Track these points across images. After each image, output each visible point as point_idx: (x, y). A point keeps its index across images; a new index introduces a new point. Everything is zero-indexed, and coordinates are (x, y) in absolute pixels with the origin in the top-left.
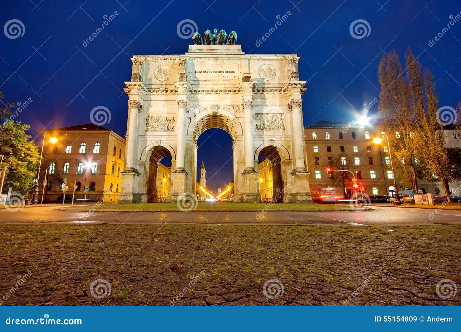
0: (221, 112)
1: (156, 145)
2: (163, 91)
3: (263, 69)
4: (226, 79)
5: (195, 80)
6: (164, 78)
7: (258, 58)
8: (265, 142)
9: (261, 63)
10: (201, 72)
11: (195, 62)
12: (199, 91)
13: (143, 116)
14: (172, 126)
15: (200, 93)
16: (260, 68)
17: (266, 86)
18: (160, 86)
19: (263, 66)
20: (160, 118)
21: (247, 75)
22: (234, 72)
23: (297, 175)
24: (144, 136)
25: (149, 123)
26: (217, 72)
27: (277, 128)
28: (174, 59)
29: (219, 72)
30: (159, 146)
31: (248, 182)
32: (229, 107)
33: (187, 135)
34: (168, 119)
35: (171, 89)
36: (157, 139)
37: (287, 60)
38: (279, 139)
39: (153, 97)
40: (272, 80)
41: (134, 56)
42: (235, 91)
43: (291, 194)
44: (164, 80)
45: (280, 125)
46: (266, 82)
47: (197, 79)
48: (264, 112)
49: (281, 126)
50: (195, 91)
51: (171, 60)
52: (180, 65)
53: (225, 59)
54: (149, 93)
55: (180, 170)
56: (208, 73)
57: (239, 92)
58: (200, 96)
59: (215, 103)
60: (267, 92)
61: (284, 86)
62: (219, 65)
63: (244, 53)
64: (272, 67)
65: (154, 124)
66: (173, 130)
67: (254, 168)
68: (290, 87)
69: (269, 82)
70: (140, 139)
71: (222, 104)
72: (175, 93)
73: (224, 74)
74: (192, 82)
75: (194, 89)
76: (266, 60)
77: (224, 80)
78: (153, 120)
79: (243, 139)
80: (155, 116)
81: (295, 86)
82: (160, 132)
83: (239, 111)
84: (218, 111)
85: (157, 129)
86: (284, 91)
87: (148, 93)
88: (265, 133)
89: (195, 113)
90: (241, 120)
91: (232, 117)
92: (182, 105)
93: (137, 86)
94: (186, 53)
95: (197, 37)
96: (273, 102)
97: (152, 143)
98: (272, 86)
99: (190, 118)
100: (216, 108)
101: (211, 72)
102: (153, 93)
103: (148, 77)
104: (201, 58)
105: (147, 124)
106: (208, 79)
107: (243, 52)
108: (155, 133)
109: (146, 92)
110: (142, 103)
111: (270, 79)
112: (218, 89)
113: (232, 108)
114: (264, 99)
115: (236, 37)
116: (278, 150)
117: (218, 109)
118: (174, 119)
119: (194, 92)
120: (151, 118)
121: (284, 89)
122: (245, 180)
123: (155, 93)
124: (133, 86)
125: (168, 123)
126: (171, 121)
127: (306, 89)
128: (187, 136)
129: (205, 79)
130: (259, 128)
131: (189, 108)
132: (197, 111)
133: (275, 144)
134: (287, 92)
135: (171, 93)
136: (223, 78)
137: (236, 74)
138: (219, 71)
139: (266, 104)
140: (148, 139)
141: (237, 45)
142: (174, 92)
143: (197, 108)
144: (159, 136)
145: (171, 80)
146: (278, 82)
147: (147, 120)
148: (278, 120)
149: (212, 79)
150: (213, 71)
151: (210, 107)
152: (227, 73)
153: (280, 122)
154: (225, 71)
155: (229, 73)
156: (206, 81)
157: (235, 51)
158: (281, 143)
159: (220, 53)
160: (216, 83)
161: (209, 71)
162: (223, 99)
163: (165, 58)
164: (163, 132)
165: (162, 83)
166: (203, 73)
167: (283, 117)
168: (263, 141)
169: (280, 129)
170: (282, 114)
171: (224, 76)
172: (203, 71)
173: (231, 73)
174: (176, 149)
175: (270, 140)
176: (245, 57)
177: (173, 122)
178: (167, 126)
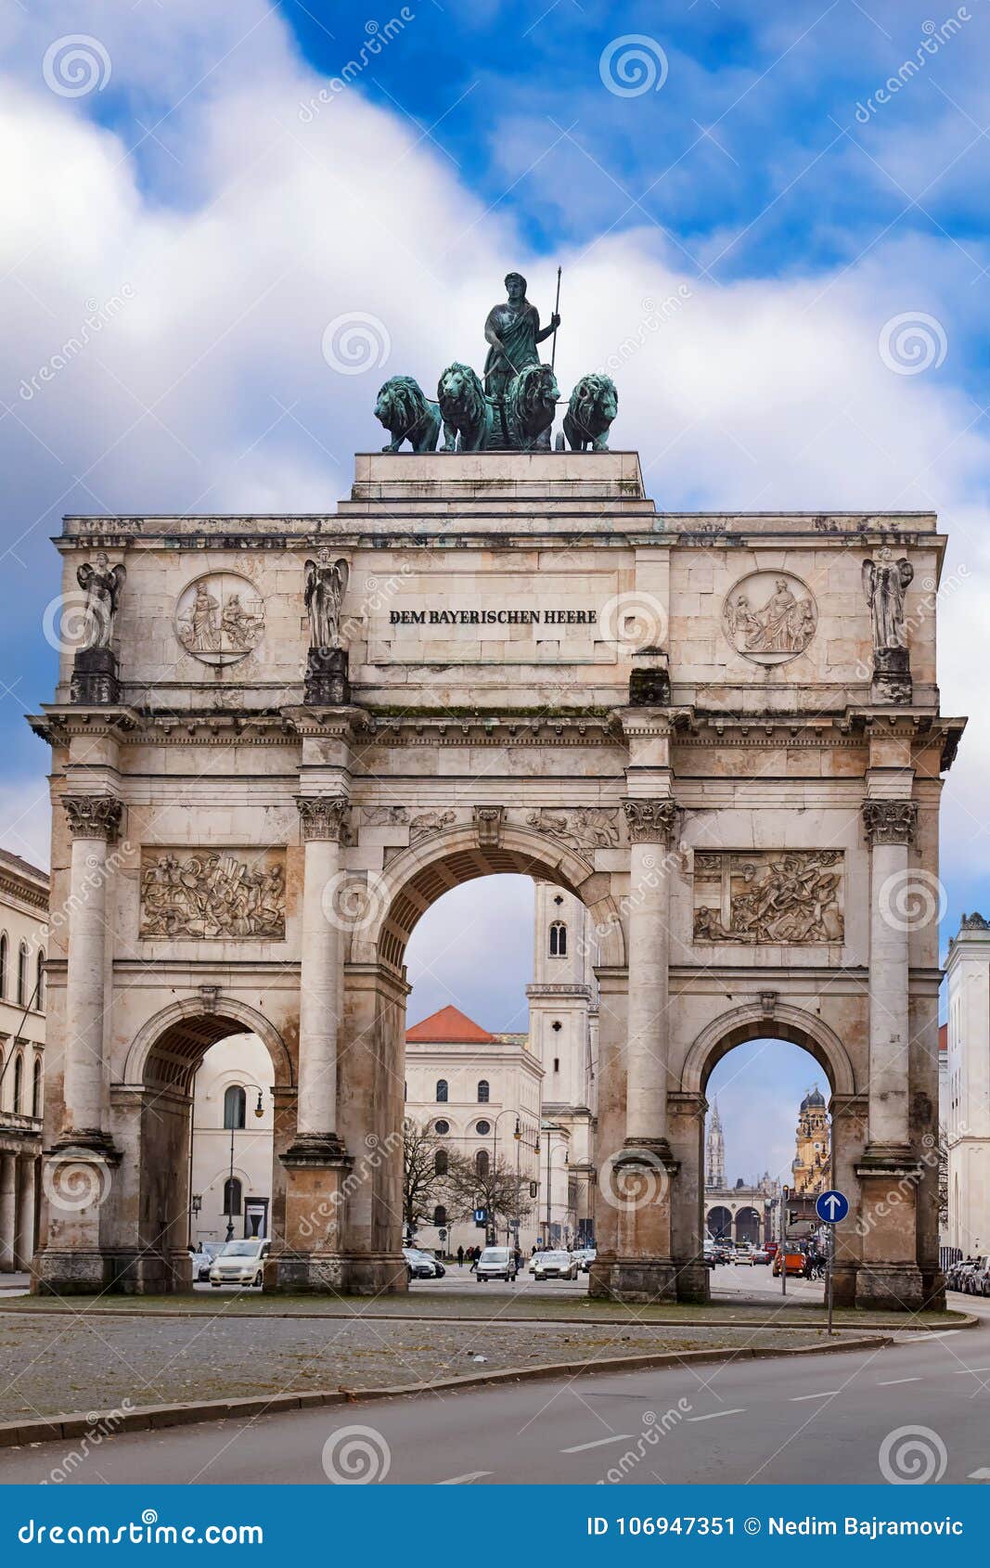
0: (521, 840)
1: (192, 1010)
2: (225, 728)
3: (748, 601)
4: (547, 658)
5: (386, 660)
6: (226, 646)
7: (722, 540)
8: (738, 1001)
10: (419, 618)
12: (411, 730)
14: (272, 913)
16: (731, 592)
18: (208, 696)
19: (748, 584)
20: (213, 869)
21: (651, 663)
22: (591, 617)
24: (135, 965)
25: (160, 895)
26: (505, 617)
27: (804, 928)
29: (514, 618)
30: (211, 1018)
32: (560, 815)
33: (348, 962)
34: (250, 874)
36: (199, 981)
38: (809, 987)
40: (790, 666)
44: (227, 659)
45: (817, 911)
46: (759, 676)
47: (398, 657)
48: (740, 845)
49: (827, 917)
51: (262, 547)
52: (307, 600)
53: (545, 542)
55: (316, 1148)
56: (458, 625)
57: (616, 737)
62: (516, 577)
65: (181, 901)
66: (274, 930)
69: (779, 674)
70: (115, 979)
72: (289, 738)
73: (540, 630)
74: (371, 675)
75: (383, 721)
76: (768, 549)
77: (539, 665)
78: (176, 878)
80: (186, 858)
82: (211, 944)
83: (614, 838)
84: (503, 837)
85: (198, 925)
86: (848, 733)
89: (386, 848)
90: (621, 886)
91: (574, 871)
92: (321, 822)
93: (102, 725)
95: (402, 408)
96: (789, 788)
98: (790, 696)
100: (494, 823)
101: (474, 618)
103: (142, 644)
104: (421, 538)
105: (148, 902)
106: (456, 656)
108: (186, 950)
109: (141, 730)
110: (118, 789)
113: (575, 820)
118: (279, 874)
119: (380, 734)
120: (165, 867)
121: (844, 723)
126: (267, 886)
128: (348, 968)
129: (440, 657)
130: (710, 926)
131: (356, 818)
132: (398, 836)
133: (786, 1017)
135: (263, 737)
136: (533, 655)
138: (514, 608)
140: (154, 980)
141: (617, 457)
142: (277, 734)
144: (211, 968)
145: (262, 661)
146: (823, 676)
147: (147, 884)
148: (809, 886)
149: (472, 656)
150: (484, 612)
151: (464, 817)
152: (559, 622)
153: (822, 894)
154: (547, 612)
155: (569, 622)
156: (444, 667)
157: (601, 492)
158: (818, 1010)
159: (522, 507)
160: (498, 678)
161: (462, 612)
162: (531, 769)
163: (232, 540)
164: (228, 945)
165: (219, 674)
166: (431, 622)
167: (837, 869)
168: (729, 996)
169: (820, 934)
170: (835, 855)
171: (539, 642)
172: (431, 612)
173: (579, 622)
174: (294, 1034)
175: (763, 994)
176: (656, 521)
177: (279, 891)
178: (247, 911)
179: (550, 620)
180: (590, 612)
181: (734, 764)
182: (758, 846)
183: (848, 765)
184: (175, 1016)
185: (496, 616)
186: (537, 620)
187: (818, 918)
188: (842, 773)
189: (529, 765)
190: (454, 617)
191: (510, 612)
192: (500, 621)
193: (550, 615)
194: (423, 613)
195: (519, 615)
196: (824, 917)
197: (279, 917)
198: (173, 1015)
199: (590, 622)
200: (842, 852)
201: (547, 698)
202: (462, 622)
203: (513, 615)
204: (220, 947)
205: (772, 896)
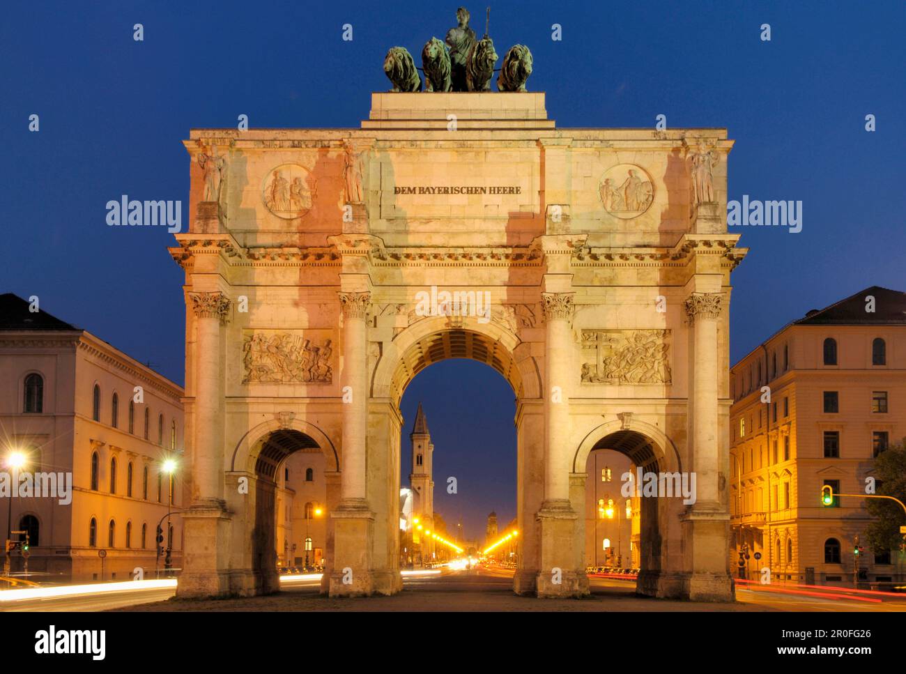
1: (275, 426)
2: (293, 255)
3: (613, 182)
4: (490, 215)
5: (392, 216)
6: (293, 208)
7: (597, 143)
8: (608, 419)
9: (607, 158)
10: (412, 191)
11: (392, 155)
12: (408, 256)
13: (234, 336)
14: (323, 369)
15: (410, 261)
18: (284, 239)
20: (288, 343)
22: (517, 190)
24: (240, 399)
25: (254, 358)
26: (465, 190)
27: (648, 375)
28: (326, 143)
29: (470, 191)
30: (287, 432)
33: (371, 396)
34: (310, 345)
35: (319, 251)
36: (279, 408)
38: (651, 410)
39: (260, 273)
40: (639, 220)
41: (195, 134)
42: (519, 256)
44: (294, 216)
45: (656, 365)
47: (399, 214)
48: (609, 326)
49: (662, 369)
50: (396, 257)
51: (315, 147)
52: (344, 170)
53: (491, 144)
54: (249, 261)
55: (354, 507)
56: (436, 195)
57: (534, 261)
58: (409, 271)
62: (471, 167)
63: (552, 124)
65: (268, 361)
67: (569, 501)
69: (631, 225)
70: (227, 408)
72: (333, 262)
73: (486, 197)
74: (382, 225)
75: (392, 250)
76: (626, 150)
78: (264, 348)
79: (540, 409)
80: (269, 335)
82: (286, 387)
83: (533, 322)
84: (468, 322)
85: (279, 377)
87: (246, 261)
88: (611, 391)
89: (394, 328)
90: (537, 351)
91: (509, 342)
92: (354, 307)
93: (214, 248)
94: (364, 124)
95: (400, 64)
96: (637, 291)
97: (264, 419)
99: (380, 344)
101: (446, 191)
102: (263, 261)
103: (241, 206)
104: (412, 142)
105: (247, 363)
106: (436, 213)
107: (549, 119)
108: (271, 390)
109: (240, 256)
110: (228, 294)
111: (635, 214)
112: (470, 250)
113: (509, 312)
114: (612, 284)
115: (529, 68)
118: (328, 345)
119: (390, 260)
120: (257, 341)
121: (676, 252)
123: (267, 260)
124: (199, 248)
125: (312, 357)
126: (321, 352)
127: (744, 251)
128: (371, 401)
129: (425, 214)
130: (591, 374)
131: (375, 310)
132: (401, 321)
133: (638, 426)
134: (682, 261)
135: (317, 262)
136: (483, 213)
137: (525, 197)
138: (470, 185)
139: (618, 299)
140: (252, 408)
141: (532, 95)
142: (326, 259)
143: (403, 310)
144: (287, 401)
145: (316, 217)
147: (247, 349)
148: (651, 351)
149: (446, 213)
150: (452, 188)
152: (498, 193)
153: (659, 356)
154: (490, 188)
155: (504, 193)
156: (428, 221)
157: (523, 115)
158: (657, 424)
159: (475, 125)
160: (461, 228)
161: (439, 188)
162: (482, 281)
163: (296, 142)
164: (297, 387)
165: (290, 225)
166: (420, 193)
167: (669, 340)
168: (603, 416)
169: (658, 379)
170: (666, 332)
171: (486, 206)
172: (420, 188)
173: (510, 193)
174: (338, 440)
176: (557, 133)
177: (328, 355)
178: (308, 367)
179: (492, 192)
180: (517, 188)
181: (605, 278)
182: (620, 326)
183: (674, 279)
185: (460, 190)
186: (485, 192)
187: (656, 370)
188: (671, 283)
189: (481, 279)
190: (434, 190)
191: (468, 188)
192: (462, 193)
193: (492, 189)
194: (414, 188)
195: (474, 189)
196: (659, 368)
197: (328, 371)
198: (263, 429)
199: (517, 193)
200: (670, 330)
201: (491, 238)
202: (439, 193)
203: (470, 189)
204: (291, 389)
205: (629, 356)
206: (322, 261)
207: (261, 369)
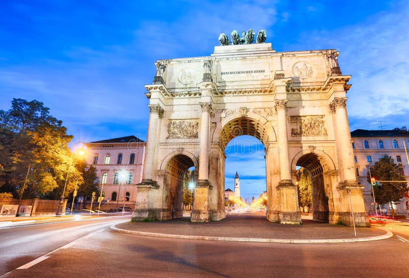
0: (250, 115)
1: (177, 153)
2: (186, 94)
3: (297, 67)
4: (256, 79)
5: (221, 81)
6: (188, 81)
7: (291, 55)
8: (304, 149)
9: (295, 60)
10: (227, 73)
11: (221, 63)
12: (226, 93)
13: (164, 121)
14: (195, 132)
15: (227, 95)
16: (294, 66)
17: (301, 85)
18: (184, 90)
19: (297, 64)
20: (183, 124)
21: (279, 73)
23: (347, 189)
24: (165, 144)
25: (171, 130)
27: (318, 132)
28: (199, 61)
29: (247, 72)
30: (181, 155)
31: (285, 197)
32: (259, 110)
33: (212, 142)
34: (191, 125)
35: (194, 92)
36: (178, 147)
37: (326, 55)
38: (320, 145)
39: (176, 101)
40: (308, 79)
42: (266, 91)
43: (340, 214)
45: (320, 128)
46: (301, 81)
47: (223, 81)
48: (300, 115)
49: (323, 130)
51: (195, 62)
52: (204, 66)
53: (254, 58)
55: (202, 183)
56: (236, 74)
57: (271, 93)
58: (226, 99)
59: (243, 105)
60: (304, 92)
61: (323, 84)
62: (248, 65)
63: (275, 51)
64: (307, 65)
65: (176, 130)
66: (196, 136)
67: (291, 181)
68: (331, 84)
69: (305, 81)
70: (160, 147)
71: (251, 107)
73: (253, 74)
74: (218, 84)
75: (220, 91)
76: (301, 57)
77: (253, 80)
78: (175, 126)
79: (276, 145)
80: (177, 122)
81: (338, 82)
83: (272, 114)
84: (247, 114)
85: (179, 136)
86: (324, 89)
87: (171, 97)
88: (303, 138)
89: (221, 118)
90: (274, 124)
91: (263, 121)
92: (205, 108)
93: (158, 90)
94: (212, 55)
95: (224, 38)
96: (311, 102)
97: (173, 151)
98: (309, 84)
99: (216, 123)
100: (245, 111)
101: (239, 73)
102: (176, 97)
103: (171, 81)
104: (228, 59)
105: (169, 131)
106: (236, 80)
108: (177, 141)
109: (168, 96)
110: (163, 107)
111: (306, 77)
112: (247, 90)
113: (262, 111)
114: (300, 100)
116: (319, 158)
117: (247, 112)
118: (197, 124)
119: (219, 95)
120: (173, 124)
121: (324, 87)
122: (280, 195)
123: (178, 97)
124: (153, 90)
125: (191, 129)
126: (194, 127)
129: (232, 80)
130: (295, 132)
131: (214, 112)
132: (223, 115)
133: (316, 152)
134: (327, 91)
135: (194, 97)
136: (252, 79)
137: (267, 73)
139: (303, 105)
141: (267, 44)
142: (198, 95)
143: (224, 111)
144: (181, 144)
146: (315, 80)
147: (169, 126)
148: (317, 123)
149: (239, 80)
150: (241, 72)
151: (237, 111)
152: (257, 72)
153: (321, 125)
154: (254, 71)
155: (259, 72)
156: (233, 82)
157: (264, 49)
158: (323, 151)
159: (248, 53)
160: (244, 84)
161: (236, 72)
163: (190, 61)
164: (185, 139)
165: (186, 86)
166: (230, 74)
167: (323, 120)
168: (302, 148)
169: (321, 133)
170: (322, 116)
171: (253, 76)
172: (230, 72)
173: (261, 72)
175: (310, 147)
176: (276, 55)
177: (197, 128)
178: (190, 132)
180: (264, 70)
182: (305, 115)
183: (324, 97)
184: (173, 155)
185: (244, 72)
186: (252, 72)
187: (320, 130)
188: (323, 99)
189: (252, 100)
195: (249, 72)
197: (197, 133)
199: (264, 72)
200: (325, 116)
201: (255, 86)
204: (183, 140)
205: (309, 126)
206: (196, 96)
207: (174, 133)
